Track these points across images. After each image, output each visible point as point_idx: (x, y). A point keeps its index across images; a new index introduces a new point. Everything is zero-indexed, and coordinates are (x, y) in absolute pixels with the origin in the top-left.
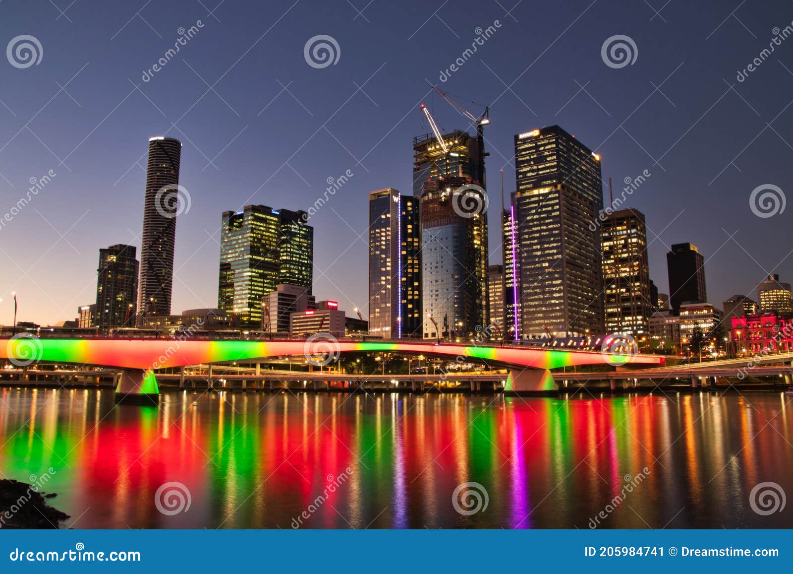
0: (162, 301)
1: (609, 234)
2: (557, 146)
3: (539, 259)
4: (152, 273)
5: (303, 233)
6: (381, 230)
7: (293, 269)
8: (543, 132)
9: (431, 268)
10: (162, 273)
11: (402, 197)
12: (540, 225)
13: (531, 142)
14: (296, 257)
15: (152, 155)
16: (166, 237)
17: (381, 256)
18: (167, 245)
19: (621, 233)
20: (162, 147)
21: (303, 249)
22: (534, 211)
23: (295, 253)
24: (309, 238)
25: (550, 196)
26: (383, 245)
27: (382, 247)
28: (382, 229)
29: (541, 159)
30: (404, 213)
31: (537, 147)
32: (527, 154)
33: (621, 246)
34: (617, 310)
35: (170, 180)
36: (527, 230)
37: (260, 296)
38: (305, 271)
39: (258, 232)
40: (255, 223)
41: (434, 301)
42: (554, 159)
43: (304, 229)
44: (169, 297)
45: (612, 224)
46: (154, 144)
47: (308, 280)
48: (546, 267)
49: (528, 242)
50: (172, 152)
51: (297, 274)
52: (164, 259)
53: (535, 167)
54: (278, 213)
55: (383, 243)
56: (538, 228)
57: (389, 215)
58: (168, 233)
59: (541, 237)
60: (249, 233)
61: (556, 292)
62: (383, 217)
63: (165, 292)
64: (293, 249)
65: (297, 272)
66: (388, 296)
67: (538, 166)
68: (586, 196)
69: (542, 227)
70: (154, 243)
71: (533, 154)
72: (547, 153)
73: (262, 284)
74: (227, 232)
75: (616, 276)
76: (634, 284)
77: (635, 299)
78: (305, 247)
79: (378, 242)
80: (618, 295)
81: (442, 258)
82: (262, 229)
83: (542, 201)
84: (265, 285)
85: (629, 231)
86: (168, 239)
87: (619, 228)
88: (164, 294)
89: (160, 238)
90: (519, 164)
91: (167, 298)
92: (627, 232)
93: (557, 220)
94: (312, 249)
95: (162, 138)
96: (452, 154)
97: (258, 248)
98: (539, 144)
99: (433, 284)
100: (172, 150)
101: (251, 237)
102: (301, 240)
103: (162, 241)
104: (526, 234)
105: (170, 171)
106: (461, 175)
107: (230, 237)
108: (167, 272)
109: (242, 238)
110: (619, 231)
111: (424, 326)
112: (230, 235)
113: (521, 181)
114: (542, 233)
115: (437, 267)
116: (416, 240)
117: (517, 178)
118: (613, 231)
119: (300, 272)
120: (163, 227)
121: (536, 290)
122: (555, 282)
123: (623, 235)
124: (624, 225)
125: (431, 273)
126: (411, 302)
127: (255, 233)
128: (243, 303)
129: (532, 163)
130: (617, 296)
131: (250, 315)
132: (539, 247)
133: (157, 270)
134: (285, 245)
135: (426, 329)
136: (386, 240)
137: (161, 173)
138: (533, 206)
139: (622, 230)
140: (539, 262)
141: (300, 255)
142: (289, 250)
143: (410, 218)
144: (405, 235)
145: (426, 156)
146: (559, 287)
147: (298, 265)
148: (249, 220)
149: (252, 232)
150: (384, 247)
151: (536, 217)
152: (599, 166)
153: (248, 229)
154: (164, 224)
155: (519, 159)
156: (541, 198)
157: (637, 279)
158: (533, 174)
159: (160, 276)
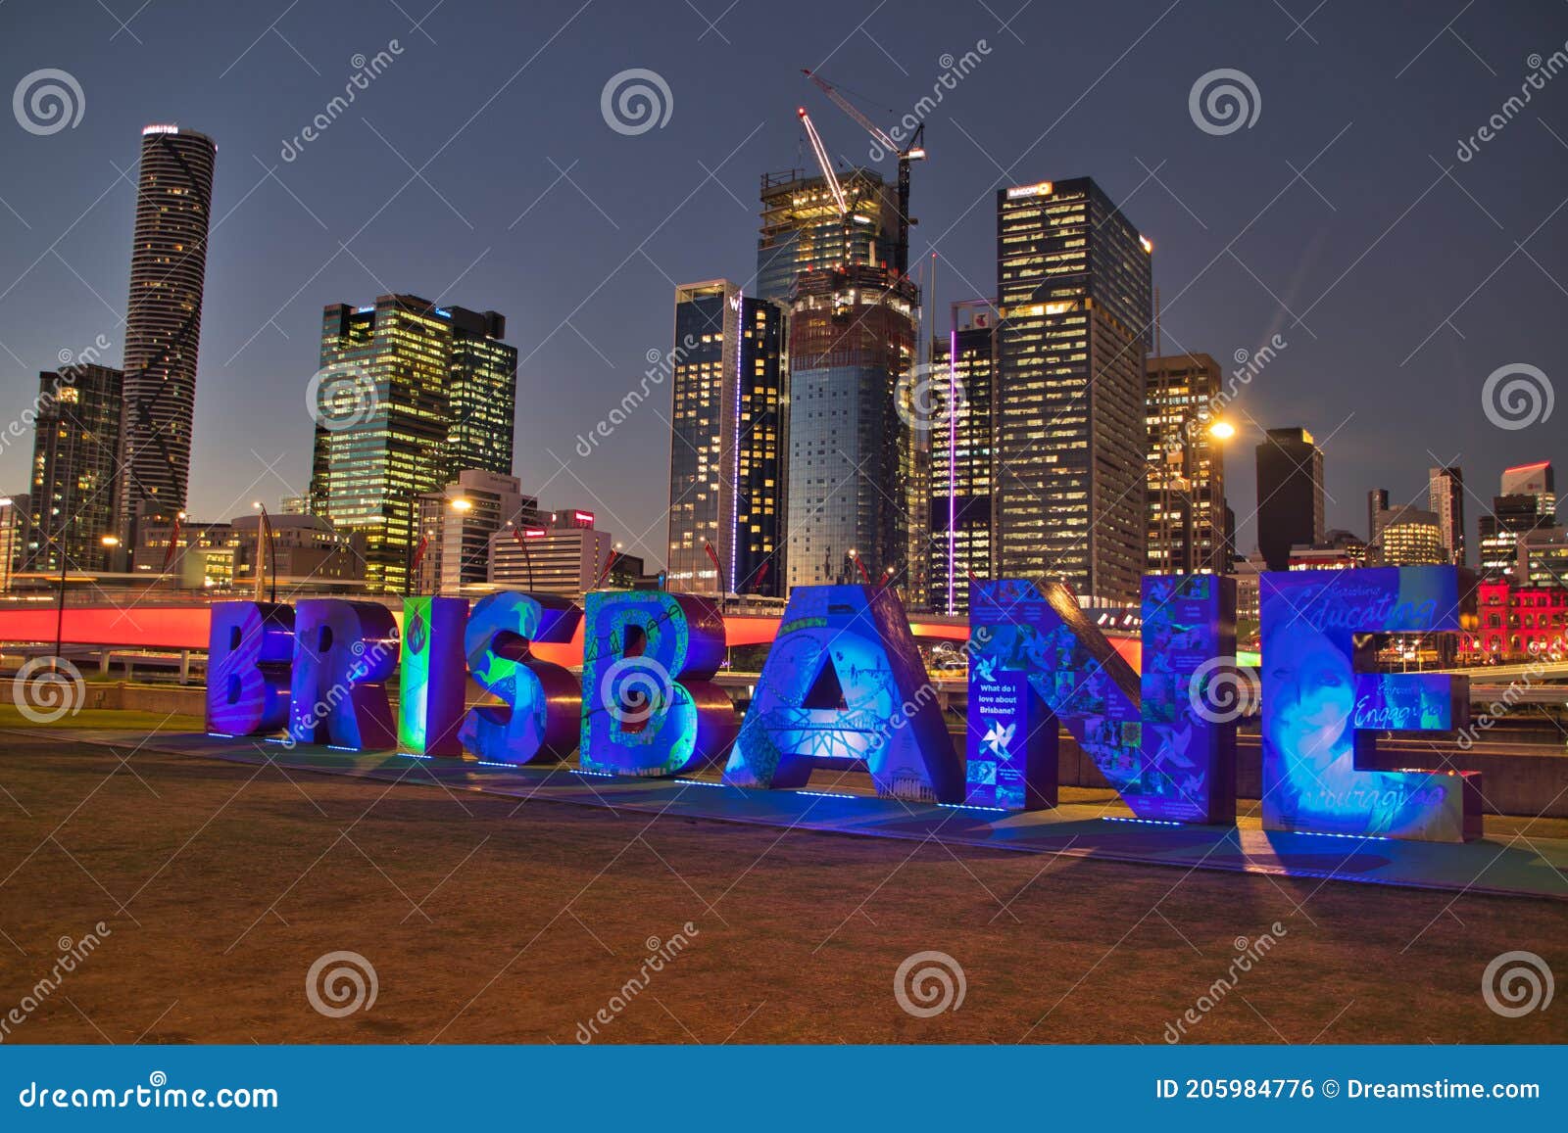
0: (169, 492)
1: (1154, 400)
2: (1088, 220)
3: (1039, 448)
4: (148, 429)
5: (497, 359)
6: (699, 368)
7: (475, 436)
8: (1058, 188)
9: (810, 453)
10: (170, 431)
11: (745, 300)
12: (1044, 378)
13: (1033, 207)
14: (481, 411)
15: (149, 166)
16: (181, 351)
17: (698, 422)
18: (182, 369)
19: (1177, 400)
20: (173, 151)
21: (495, 393)
22: (1032, 349)
23: (478, 402)
24: (508, 372)
25: (1069, 321)
26: (704, 399)
27: (702, 403)
28: (703, 366)
29: (1052, 244)
30: (749, 334)
31: (1043, 218)
32: (1023, 231)
33: (1175, 427)
34: (1163, 555)
35: (191, 225)
36: (1015, 388)
37: (407, 492)
38: (498, 441)
39: (407, 352)
40: (402, 333)
41: (814, 522)
42: (1081, 247)
43: (499, 352)
44: (183, 484)
45: (1160, 382)
46: (153, 142)
47: (503, 461)
48: (1052, 465)
49: (1017, 412)
50: (196, 164)
51: (481, 447)
52: (175, 399)
53: (1039, 260)
54: (448, 315)
55: (706, 394)
56: (1041, 384)
57: (718, 338)
58: (185, 344)
59: (1046, 403)
60: (387, 354)
61: (1072, 515)
62: (707, 339)
63: (176, 472)
64: (476, 393)
65: (481, 443)
66: (711, 507)
67: (1045, 257)
68: (1127, 322)
69: (1049, 383)
70: (152, 363)
71: (1036, 231)
72: (1064, 233)
73: (411, 467)
74: (335, 349)
75: (1162, 485)
76: (1199, 505)
77: (1199, 534)
78: (500, 391)
79: (692, 391)
80: (1166, 524)
81: (834, 432)
82: (415, 346)
83: (1052, 329)
84: (419, 468)
85: (1193, 398)
86: (183, 357)
87: (1175, 391)
88: (173, 478)
89: (166, 352)
90: (1004, 250)
91: (177, 487)
92: (1190, 400)
93: (1082, 370)
94: (513, 395)
95: (173, 130)
96: (857, 218)
97: (407, 388)
98: (1048, 212)
99: (812, 485)
100: (199, 159)
101: (393, 363)
102: (493, 375)
103: (170, 361)
104: (1014, 394)
105: (192, 206)
106: (872, 263)
107: (342, 361)
108: (180, 428)
109: (371, 365)
110: (1174, 396)
111: (790, 571)
112: (341, 356)
113: (1008, 286)
114: (1049, 396)
115: (821, 452)
116: (771, 391)
117: (1000, 278)
118: (1161, 396)
119: (489, 443)
120: (174, 329)
121: (1029, 510)
122: (1071, 496)
123: (1181, 404)
124: (1186, 385)
125: (810, 463)
126: (759, 519)
127: (400, 356)
128: (370, 505)
129: (1033, 250)
130: (1162, 526)
131: (386, 531)
132: (1039, 422)
133: (158, 423)
134: (460, 385)
135: (794, 579)
136: (711, 389)
137: (170, 209)
138: (1031, 338)
139: (1180, 396)
140: (1039, 454)
141: (489, 406)
142: (467, 395)
143: (760, 345)
144: (750, 380)
145: (791, 217)
146: (1080, 507)
147: (486, 429)
148: (390, 326)
149: (395, 353)
150: (705, 404)
151: (1035, 361)
152: (1149, 263)
153: (388, 345)
154: (177, 323)
155: (1006, 241)
156: (1049, 323)
157: (1205, 494)
158: (1034, 273)
159: (165, 437)
